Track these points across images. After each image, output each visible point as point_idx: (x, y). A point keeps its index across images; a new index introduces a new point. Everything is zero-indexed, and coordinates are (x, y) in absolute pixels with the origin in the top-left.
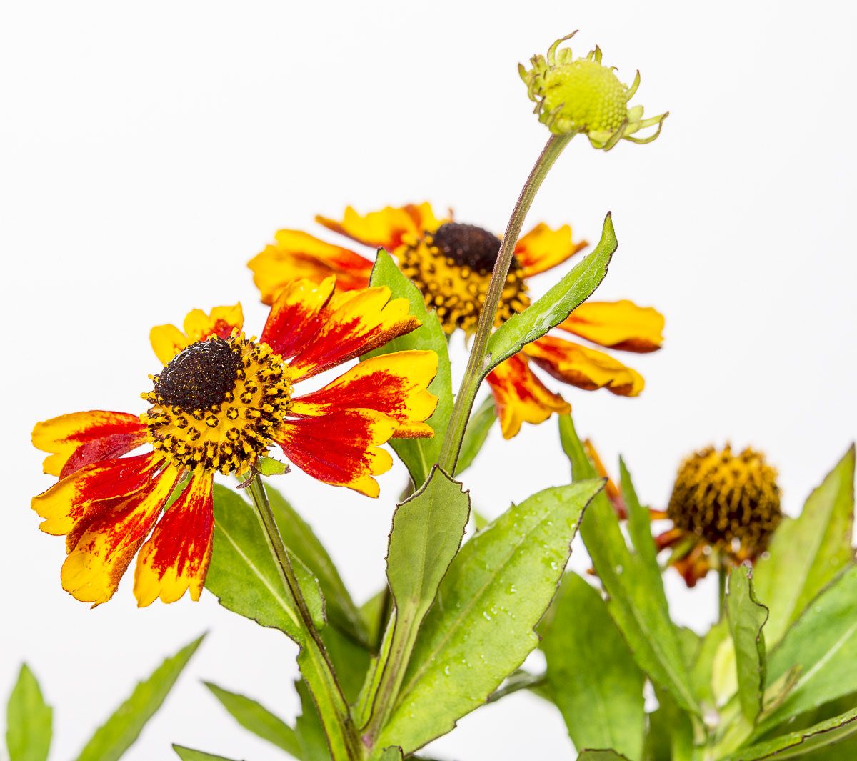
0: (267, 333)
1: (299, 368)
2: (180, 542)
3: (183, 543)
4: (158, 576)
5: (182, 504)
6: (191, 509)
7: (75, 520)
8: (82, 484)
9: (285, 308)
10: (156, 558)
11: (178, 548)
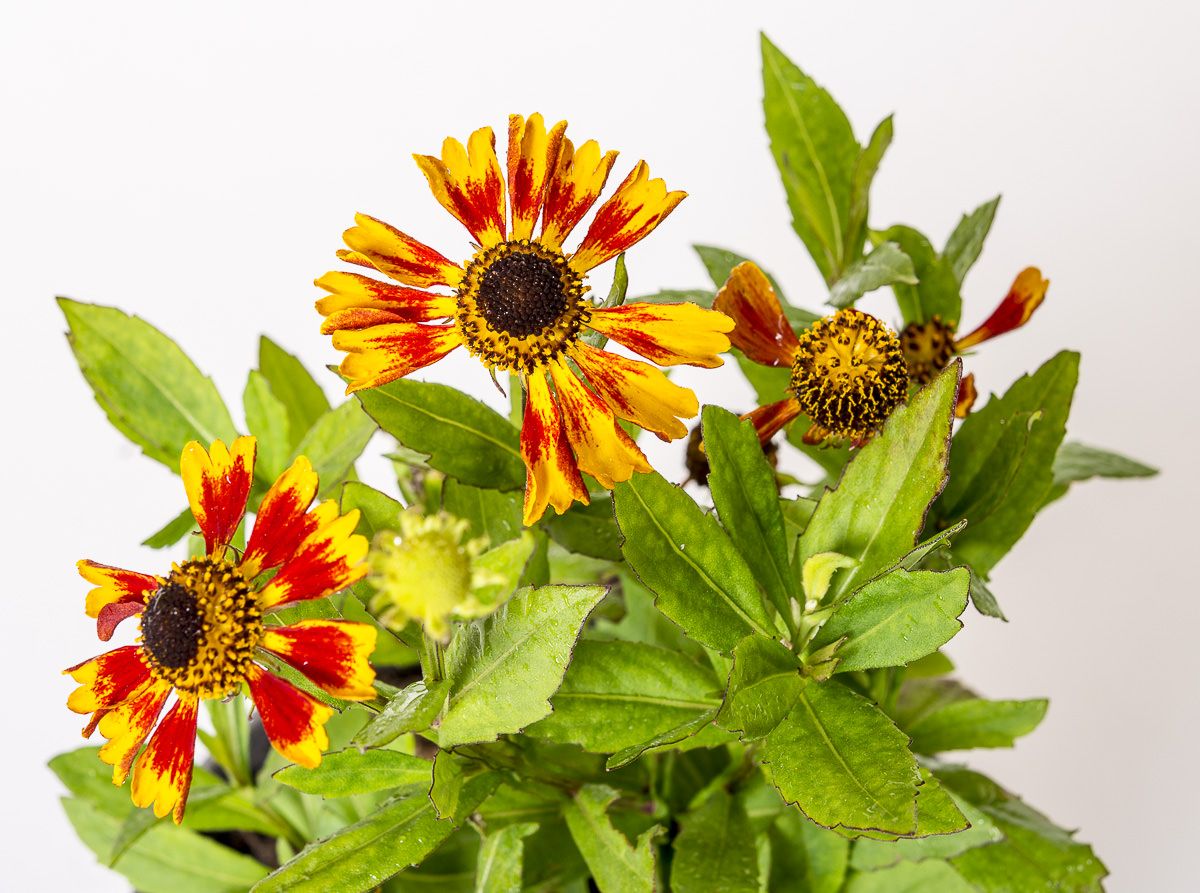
0: (258, 528)
1: (278, 585)
2: (174, 750)
3: (176, 749)
4: (157, 776)
5: (176, 710)
6: (184, 717)
7: (98, 696)
8: (103, 661)
9: (277, 497)
10: (154, 760)
11: (172, 755)
